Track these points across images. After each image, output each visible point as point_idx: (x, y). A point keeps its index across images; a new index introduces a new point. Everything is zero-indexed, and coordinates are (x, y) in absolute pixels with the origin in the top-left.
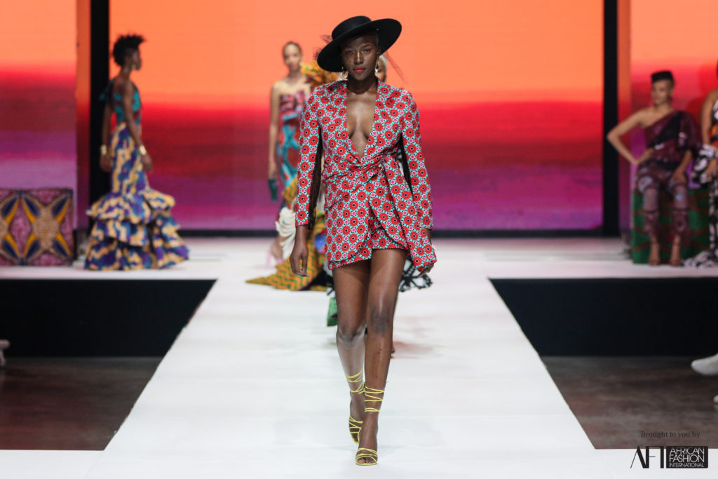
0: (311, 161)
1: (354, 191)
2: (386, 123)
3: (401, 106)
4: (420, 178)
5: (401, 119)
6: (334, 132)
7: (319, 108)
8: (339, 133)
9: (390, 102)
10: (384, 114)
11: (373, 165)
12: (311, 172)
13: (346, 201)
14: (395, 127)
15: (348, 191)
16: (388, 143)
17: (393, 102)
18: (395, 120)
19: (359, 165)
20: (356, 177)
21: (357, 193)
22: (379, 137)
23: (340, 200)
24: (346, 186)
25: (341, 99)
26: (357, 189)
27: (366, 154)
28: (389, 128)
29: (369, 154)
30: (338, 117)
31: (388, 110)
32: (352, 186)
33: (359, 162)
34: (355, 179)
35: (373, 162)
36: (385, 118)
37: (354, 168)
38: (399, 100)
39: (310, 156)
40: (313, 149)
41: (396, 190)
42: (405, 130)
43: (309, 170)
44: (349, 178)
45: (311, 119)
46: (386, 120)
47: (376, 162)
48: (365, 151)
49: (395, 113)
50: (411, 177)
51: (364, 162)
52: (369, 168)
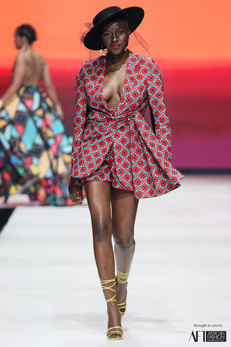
0: (82, 116)
1: (106, 135)
2: (134, 85)
3: (145, 71)
4: (161, 124)
5: (145, 82)
6: (94, 96)
7: (85, 78)
8: (97, 96)
9: (137, 68)
10: (132, 79)
11: (123, 118)
12: (83, 124)
13: (98, 139)
14: (141, 89)
15: (102, 134)
16: (135, 101)
17: (139, 68)
18: (141, 83)
19: (113, 118)
20: (110, 125)
21: (107, 137)
22: (128, 96)
23: (94, 138)
24: (101, 129)
25: (101, 71)
26: (108, 134)
27: (119, 110)
28: (136, 89)
29: (121, 109)
30: (98, 84)
31: (135, 75)
32: (105, 131)
33: (113, 115)
34: (108, 126)
35: (124, 117)
36: (132, 82)
37: (109, 119)
38: (143, 66)
39: (82, 113)
40: (83, 108)
41: (146, 135)
42: (149, 89)
43: (82, 123)
44: (105, 125)
45: (80, 86)
46: (133, 83)
47: (126, 117)
48: (118, 107)
49: (140, 77)
50: (155, 123)
51: (117, 115)
52: (120, 120)
